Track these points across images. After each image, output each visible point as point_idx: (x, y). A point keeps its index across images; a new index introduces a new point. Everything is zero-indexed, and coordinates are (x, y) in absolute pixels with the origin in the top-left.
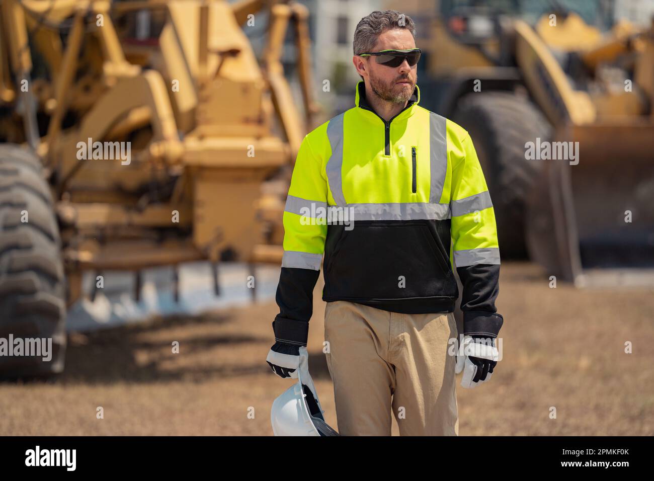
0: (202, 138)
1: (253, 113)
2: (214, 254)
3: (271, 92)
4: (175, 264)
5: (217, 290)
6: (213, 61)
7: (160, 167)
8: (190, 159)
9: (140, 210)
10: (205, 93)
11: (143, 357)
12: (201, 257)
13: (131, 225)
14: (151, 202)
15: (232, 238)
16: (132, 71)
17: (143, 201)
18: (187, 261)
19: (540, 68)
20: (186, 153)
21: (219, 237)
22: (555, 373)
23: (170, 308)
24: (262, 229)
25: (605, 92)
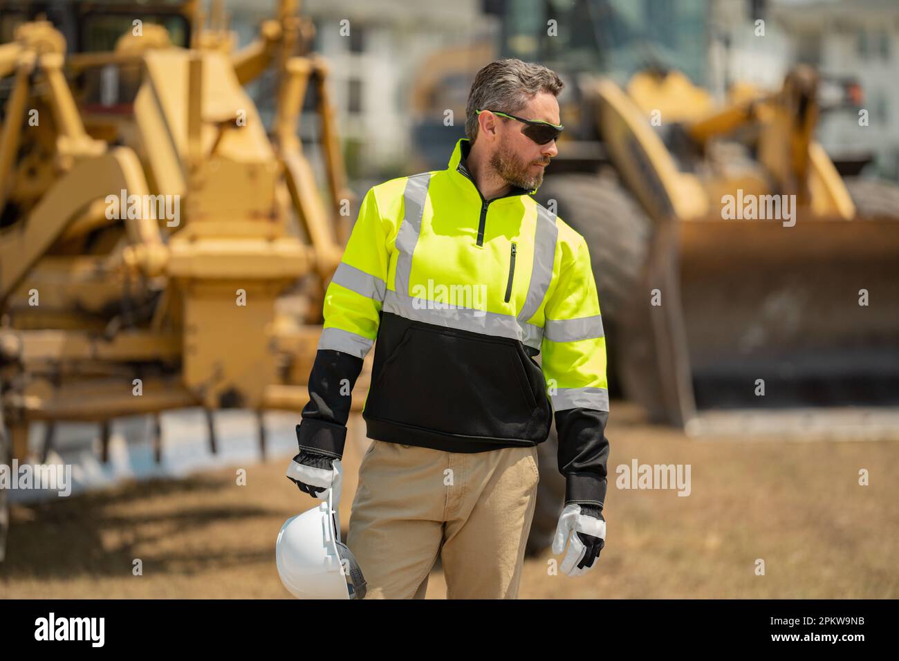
0: (193, 239)
1: (263, 206)
2: (212, 399)
3: (287, 178)
4: (157, 412)
5: (213, 446)
6: (209, 135)
7: (135, 279)
8: (177, 269)
9: (109, 339)
10: (198, 177)
11: (111, 540)
12: (194, 402)
13: (96, 359)
14: (123, 328)
15: (236, 376)
16: (96, 148)
17: (113, 326)
18: (172, 408)
19: (634, 145)
20: (171, 259)
21: (218, 375)
22: (675, 556)
23: (147, 470)
24: (277, 362)
25: (719, 175)
